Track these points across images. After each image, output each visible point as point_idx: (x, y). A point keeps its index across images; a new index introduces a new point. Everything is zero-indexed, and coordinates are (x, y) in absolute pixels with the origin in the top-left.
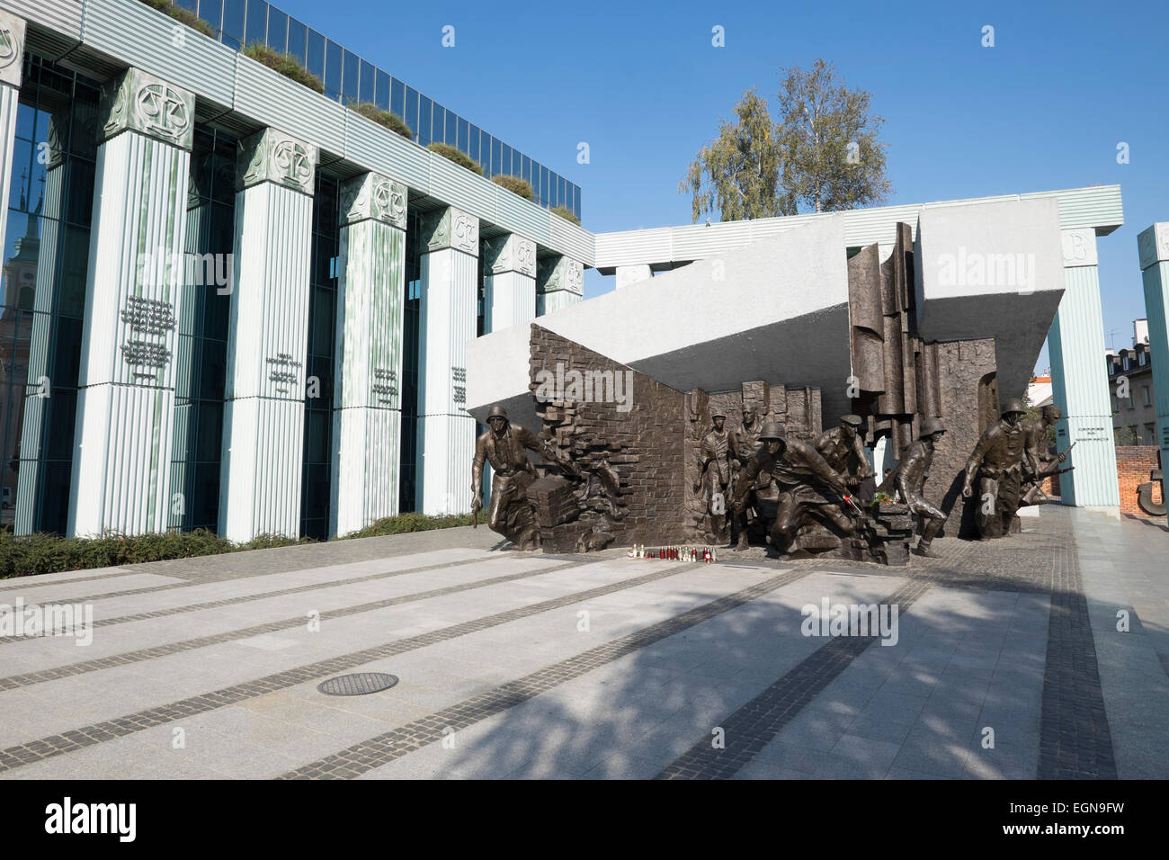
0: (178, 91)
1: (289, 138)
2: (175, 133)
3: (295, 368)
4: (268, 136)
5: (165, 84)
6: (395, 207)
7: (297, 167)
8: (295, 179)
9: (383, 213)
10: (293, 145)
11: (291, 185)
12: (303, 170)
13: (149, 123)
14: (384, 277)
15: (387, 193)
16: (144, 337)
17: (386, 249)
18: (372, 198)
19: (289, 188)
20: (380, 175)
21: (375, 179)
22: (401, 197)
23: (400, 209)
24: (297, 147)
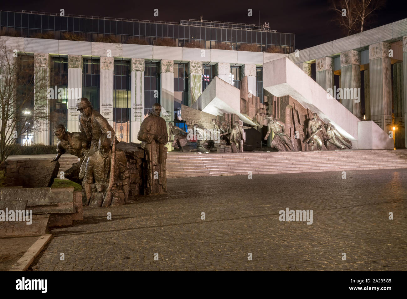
0: (140, 60)
1: (166, 61)
2: (141, 69)
3: (171, 114)
4: (162, 62)
5: (138, 59)
6: (198, 68)
8: (168, 70)
9: (194, 71)
13: (136, 68)
14: (196, 88)
15: (195, 66)
16: (137, 111)
17: (196, 80)
18: (191, 68)
19: (167, 72)
20: (193, 61)
21: (191, 63)
22: (200, 66)
23: (200, 69)
24: (169, 62)
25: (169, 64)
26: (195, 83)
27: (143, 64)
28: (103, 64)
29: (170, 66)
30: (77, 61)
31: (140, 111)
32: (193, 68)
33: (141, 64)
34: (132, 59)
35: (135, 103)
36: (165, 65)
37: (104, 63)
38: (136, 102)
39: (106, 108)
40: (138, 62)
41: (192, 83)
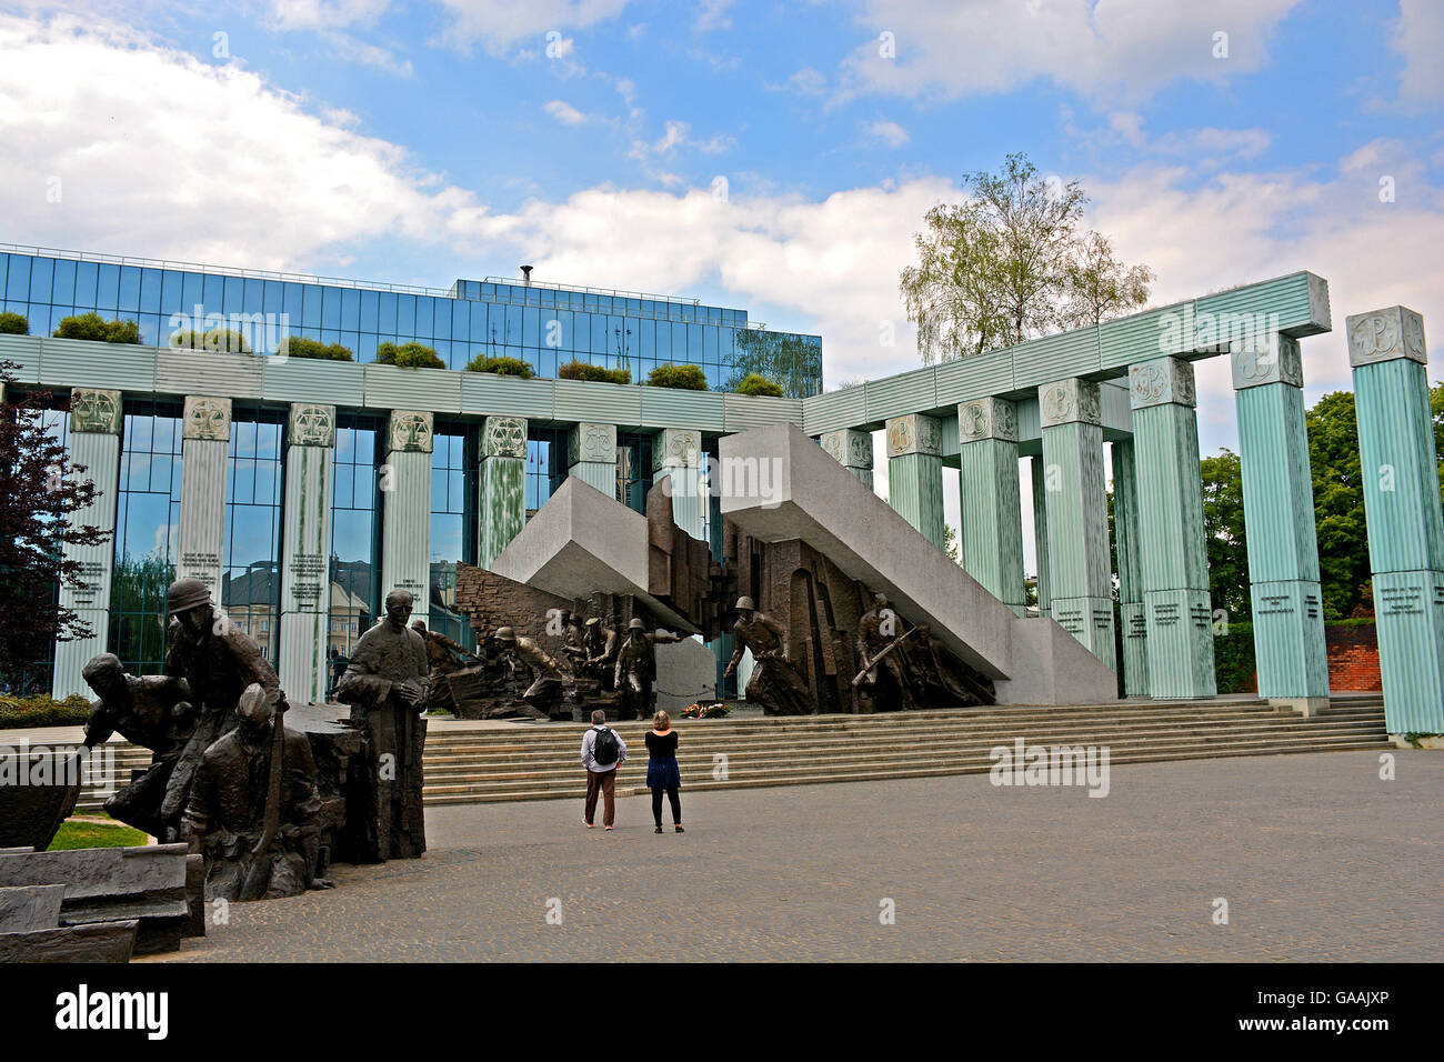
0: (322, 408)
1: (409, 413)
2: (321, 438)
3: (419, 589)
4: (395, 417)
5: (313, 407)
6: (514, 440)
7: (417, 433)
8: (414, 443)
9: (500, 449)
10: (412, 418)
11: (412, 449)
12: (422, 434)
13: (304, 437)
14: (505, 503)
15: (505, 432)
16: (305, 580)
17: (505, 479)
18: (489, 438)
19: (411, 451)
20: (495, 417)
21: (491, 422)
22: (520, 431)
23: (518, 441)
24: (416, 419)
25: (417, 426)
26: (500, 489)
27: (330, 423)
28: (194, 419)
29: (422, 430)
30: (104, 407)
31: (314, 581)
33: (323, 423)
34: (295, 405)
35: (297, 552)
36: (405, 427)
37: (198, 416)
38: (302, 549)
39: (197, 570)
40: (314, 416)
41: (493, 487)
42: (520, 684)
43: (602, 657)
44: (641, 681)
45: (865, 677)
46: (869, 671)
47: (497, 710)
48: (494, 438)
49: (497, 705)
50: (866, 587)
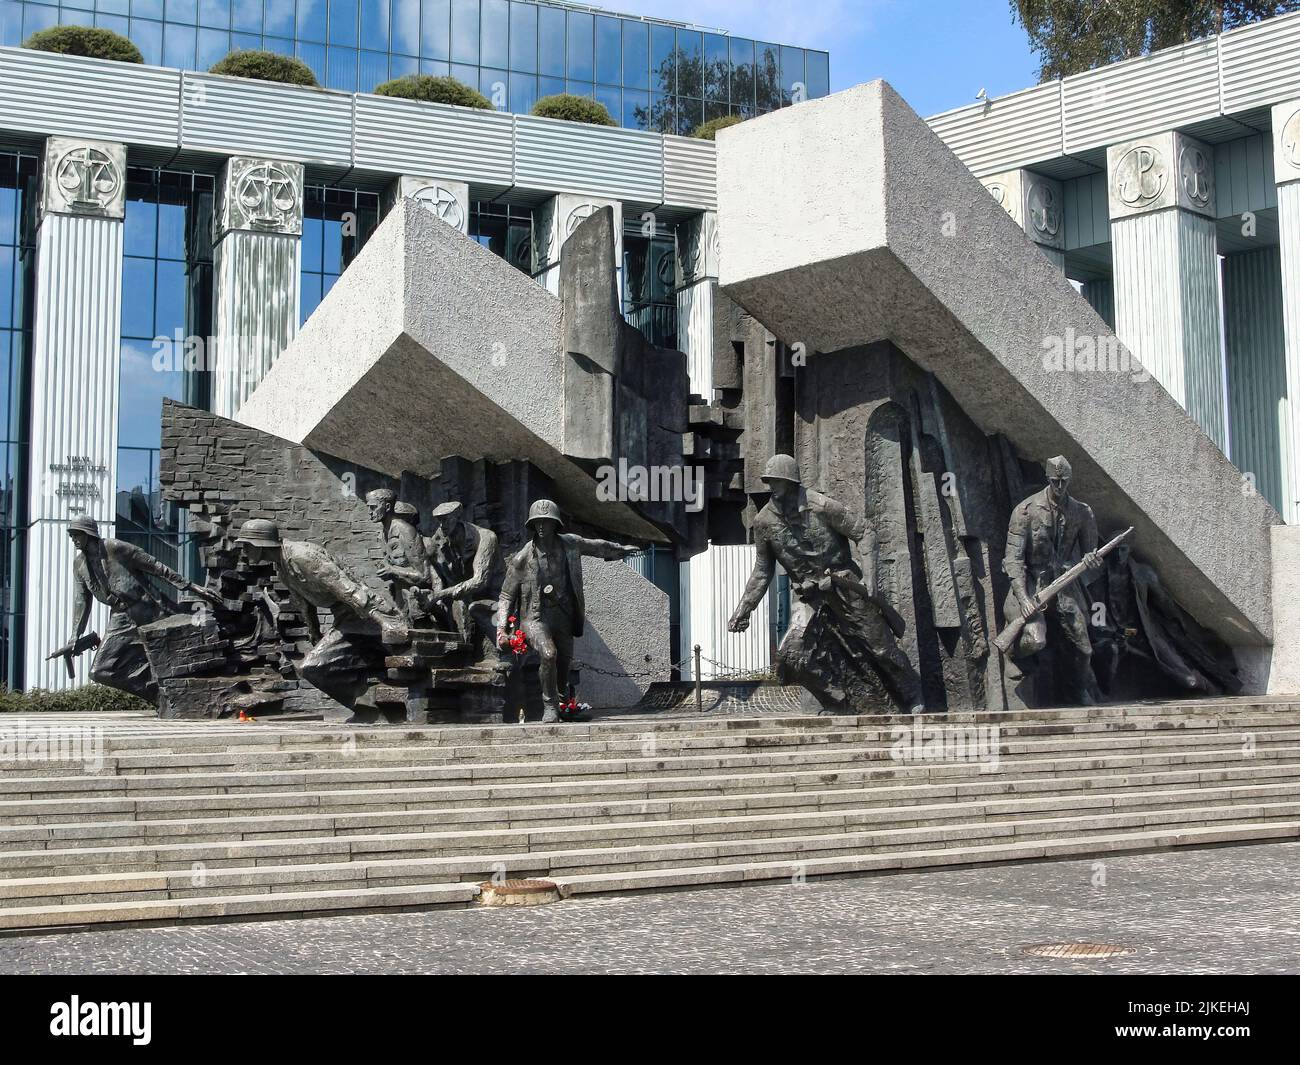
1: (80, 144)
3: (99, 475)
4: (53, 149)
6: (278, 202)
7: (94, 182)
8: (90, 201)
9: (253, 217)
10: (85, 153)
11: (86, 212)
12: (104, 185)
14: (260, 318)
17: (260, 274)
18: (232, 196)
19: (85, 216)
20: (246, 159)
21: (236, 166)
22: (289, 184)
23: (287, 204)
24: (93, 154)
25: (97, 166)
26: (253, 291)
32: (243, 198)
41: (239, 289)
42: (289, 646)
43: (468, 584)
44: (554, 633)
45: (1021, 632)
46: (1030, 620)
47: (243, 699)
48: (241, 199)
49: (245, 688)
50: (1013, 447)
